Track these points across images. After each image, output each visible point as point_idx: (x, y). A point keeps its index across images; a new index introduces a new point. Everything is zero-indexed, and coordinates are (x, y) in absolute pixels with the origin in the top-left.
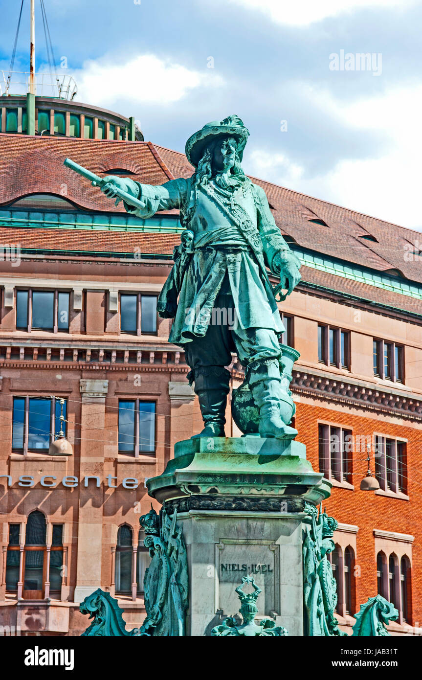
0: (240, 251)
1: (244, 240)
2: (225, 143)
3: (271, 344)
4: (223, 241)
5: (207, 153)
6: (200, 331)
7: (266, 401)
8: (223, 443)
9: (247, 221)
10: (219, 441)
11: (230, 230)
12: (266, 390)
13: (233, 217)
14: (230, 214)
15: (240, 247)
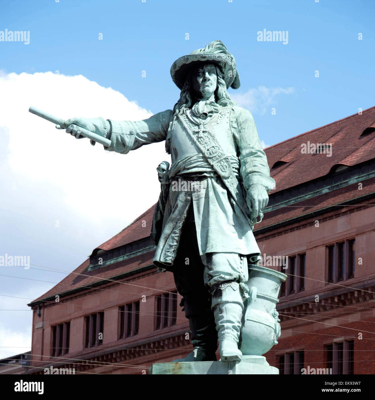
0: (206, 177)
1: (210, 166)
2: (201, 70)
3: (230, 267)
4: (188, 169)
5: (186, 83)
6: (166, 260)
7: (220, 324)
8: (173, 368)
9: (213, 147)
10: (169, 366)
11: (195, 158)
12: (221, 314)
13: (200, 145)
14: (197, 142)
15: (205, 174)
